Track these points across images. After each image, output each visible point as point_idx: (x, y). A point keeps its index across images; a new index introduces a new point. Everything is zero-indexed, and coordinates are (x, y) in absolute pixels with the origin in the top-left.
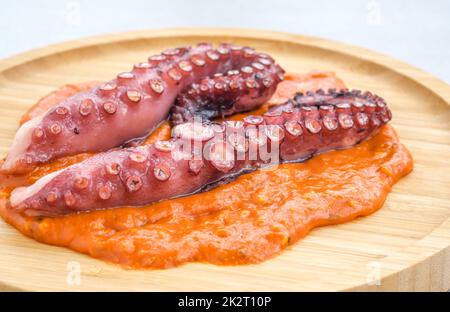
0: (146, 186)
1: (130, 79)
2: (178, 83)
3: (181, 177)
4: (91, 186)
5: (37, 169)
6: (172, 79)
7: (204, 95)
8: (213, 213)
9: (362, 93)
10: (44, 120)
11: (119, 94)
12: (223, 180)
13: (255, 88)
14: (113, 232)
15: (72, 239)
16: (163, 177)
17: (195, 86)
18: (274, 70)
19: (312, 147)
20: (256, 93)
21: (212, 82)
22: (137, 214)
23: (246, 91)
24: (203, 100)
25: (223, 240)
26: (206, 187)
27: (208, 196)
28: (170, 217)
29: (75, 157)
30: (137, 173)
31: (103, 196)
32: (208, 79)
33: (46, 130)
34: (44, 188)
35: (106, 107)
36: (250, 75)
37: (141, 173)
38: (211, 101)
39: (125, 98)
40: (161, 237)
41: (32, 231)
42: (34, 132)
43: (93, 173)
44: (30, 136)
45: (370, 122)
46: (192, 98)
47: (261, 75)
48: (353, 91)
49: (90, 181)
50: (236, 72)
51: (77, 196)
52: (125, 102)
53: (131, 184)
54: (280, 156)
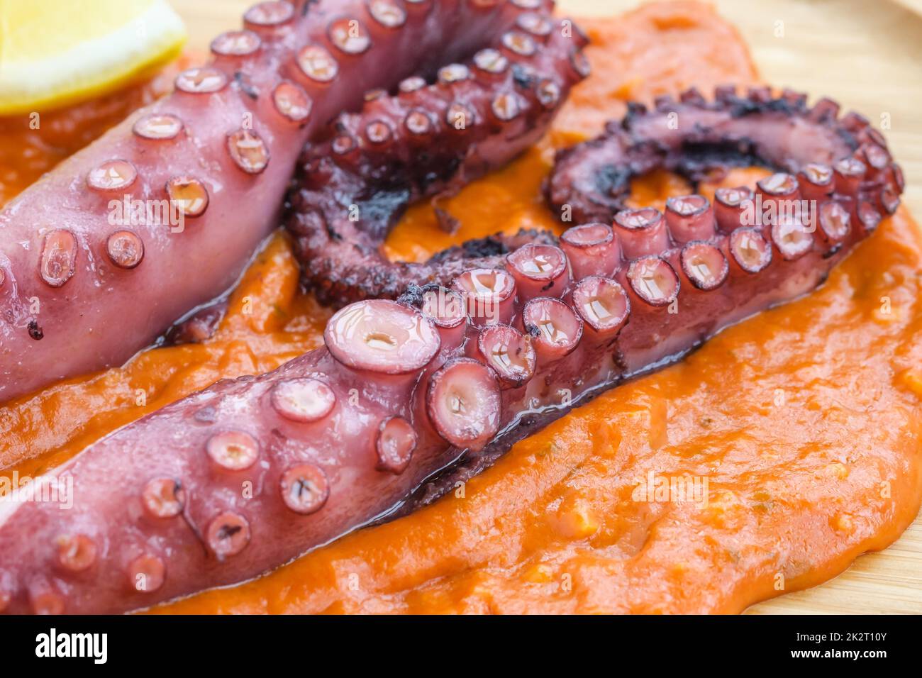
0: (261, 529)
1: (172, 140)
2: (302, 125)
3: (357, 482)
4: (105, 555)
6: (289, 119)
7: (375, 152)
9: (811, 103)
11: (146, 192)
13: (517, 116)
17: (348, 122)
19: (703, 318)
20: (519, 127)
21: (395, 107)
23: (493, 127)
24: (376, 167)
30: (231, 498)
31: (143, 583)
32: (382, 98)
35: (116, 249)
36: (501, 76)
38: (396, 165)
45: (856, 222)
46: (347, 164)
47: (527, 70)
48: (785, 97)
49: (99, 542)
51: (66, 590)
53: (221, 538)
54: (615, 358)
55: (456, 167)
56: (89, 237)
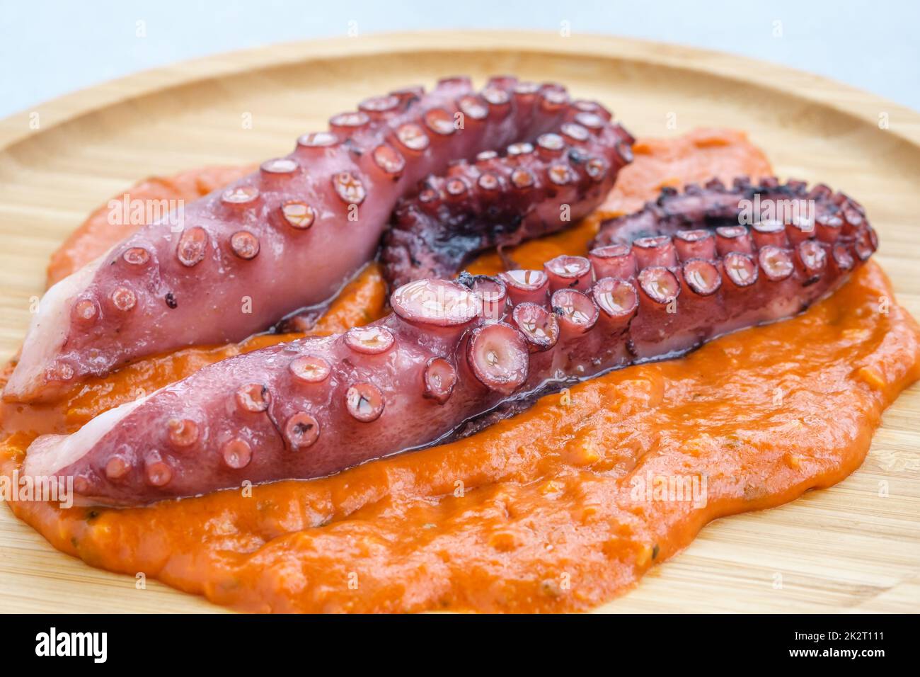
0: (328, 433)
1: (289, 175)
2: (396, 178)
3: (408, 407)
4: (205, 437)
6: (384, 170)
7: (454, 203)
8: (482, 488)
9: (809, 189)
10: (99, 277)
11: (266, 210)
12: (501, 409)
13: (570, 184)
14: (257, 540)
15: (166, 560)
16: (366, 412)
17: (434, 182)
18: (611, 139)
19: (701, 323)
20: (572, 194)
21: (473, 172)
22: (311, 497)
23: (550, 191)
24: (454, 215)
25: (504, 558)
26: (464, 428)
27: (469, 449)
28: (385, 501)
30: (307, 405)
31: (233, 461)
32: (463, 164)
33: (102, 301)
34: (99, 446)
35: (237, 244)
36: (556, 153)
37: (316, 403)
38: (470, 215)
39: (277, 219)
40: (365, 554)
41: (74, 541)
42: (74, 309)
43: (209, 408)
44: (67, 317)
45: (830, 261)
46: (430, 210)
47: (580, 152)
48: (790, 184)
49: (202, 427)
50: (527, 148)
51: (174, 463)
52: (279, 230)
53: (296, 432)
54: (628, 346)
55: (519, 224)
56: (219, 236)
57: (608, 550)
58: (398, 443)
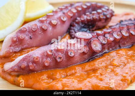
0: (65, 59)
1: (52, 16)
2: (71, 17)
3: (79, 55)
4: (41, 60)
5: (14, 55)
6: (69, 16)
7: (83, 22)
8: (95, 70)
10: (17, 33)
11: (48, 22)
12: (97, 56)
13: (104, 19)
14: (51, 80)
15: (33, 84)
17: (78, 18)
18: (110, 12)
19: (133, 41)
20: (104, 21)
22: (62, 72)
23: (100, 20)
24: (82, 24)
25: (101, 82)
26: (90, 60)
27: (92, 63)
28: (76, 73)
29: (30, 49)
30: (60, 54)
31: (46, 64)
32: (83, 15)
33: (18, 38)
34: (19, 62)
35: (43, 27)
36: (101, 13)
37: (62, 53)
38: (85, 24)
39: (50, 23)
40: (73, 82)
41: (14, 81)
42: (12, 39)
43: (41, 54)
44: (11, 40)
46: (78, 23)
47: (105, 13)
49: (40, 58)
50: (95, 12)
51: (35, 65)
52: (51, 25)
53: (58, 59)
54: (119, 45)
55: (94, 26)
56: (40, 26)
57: (122, 80)
58: (77, 62)
